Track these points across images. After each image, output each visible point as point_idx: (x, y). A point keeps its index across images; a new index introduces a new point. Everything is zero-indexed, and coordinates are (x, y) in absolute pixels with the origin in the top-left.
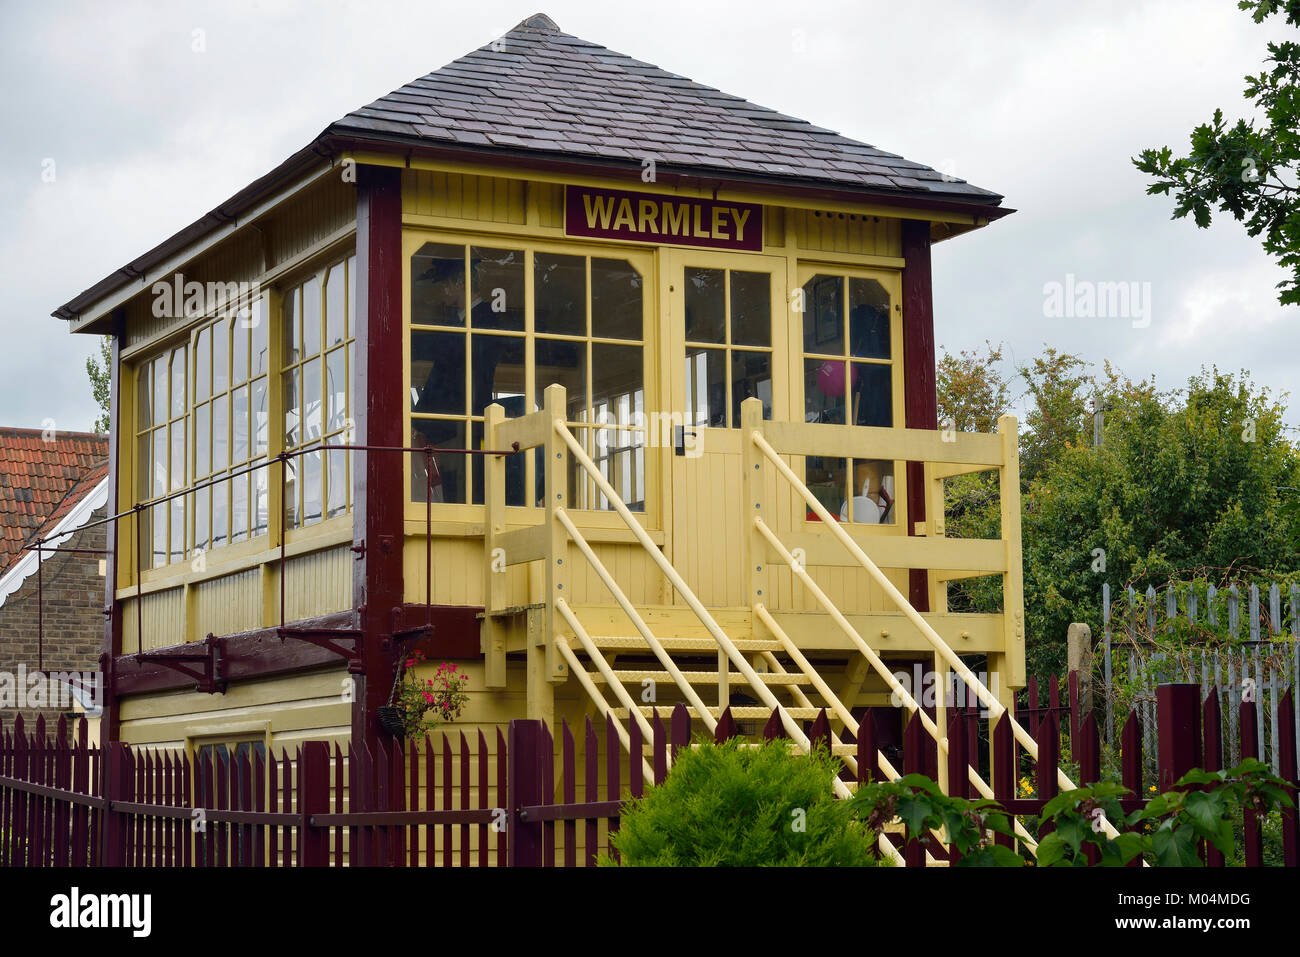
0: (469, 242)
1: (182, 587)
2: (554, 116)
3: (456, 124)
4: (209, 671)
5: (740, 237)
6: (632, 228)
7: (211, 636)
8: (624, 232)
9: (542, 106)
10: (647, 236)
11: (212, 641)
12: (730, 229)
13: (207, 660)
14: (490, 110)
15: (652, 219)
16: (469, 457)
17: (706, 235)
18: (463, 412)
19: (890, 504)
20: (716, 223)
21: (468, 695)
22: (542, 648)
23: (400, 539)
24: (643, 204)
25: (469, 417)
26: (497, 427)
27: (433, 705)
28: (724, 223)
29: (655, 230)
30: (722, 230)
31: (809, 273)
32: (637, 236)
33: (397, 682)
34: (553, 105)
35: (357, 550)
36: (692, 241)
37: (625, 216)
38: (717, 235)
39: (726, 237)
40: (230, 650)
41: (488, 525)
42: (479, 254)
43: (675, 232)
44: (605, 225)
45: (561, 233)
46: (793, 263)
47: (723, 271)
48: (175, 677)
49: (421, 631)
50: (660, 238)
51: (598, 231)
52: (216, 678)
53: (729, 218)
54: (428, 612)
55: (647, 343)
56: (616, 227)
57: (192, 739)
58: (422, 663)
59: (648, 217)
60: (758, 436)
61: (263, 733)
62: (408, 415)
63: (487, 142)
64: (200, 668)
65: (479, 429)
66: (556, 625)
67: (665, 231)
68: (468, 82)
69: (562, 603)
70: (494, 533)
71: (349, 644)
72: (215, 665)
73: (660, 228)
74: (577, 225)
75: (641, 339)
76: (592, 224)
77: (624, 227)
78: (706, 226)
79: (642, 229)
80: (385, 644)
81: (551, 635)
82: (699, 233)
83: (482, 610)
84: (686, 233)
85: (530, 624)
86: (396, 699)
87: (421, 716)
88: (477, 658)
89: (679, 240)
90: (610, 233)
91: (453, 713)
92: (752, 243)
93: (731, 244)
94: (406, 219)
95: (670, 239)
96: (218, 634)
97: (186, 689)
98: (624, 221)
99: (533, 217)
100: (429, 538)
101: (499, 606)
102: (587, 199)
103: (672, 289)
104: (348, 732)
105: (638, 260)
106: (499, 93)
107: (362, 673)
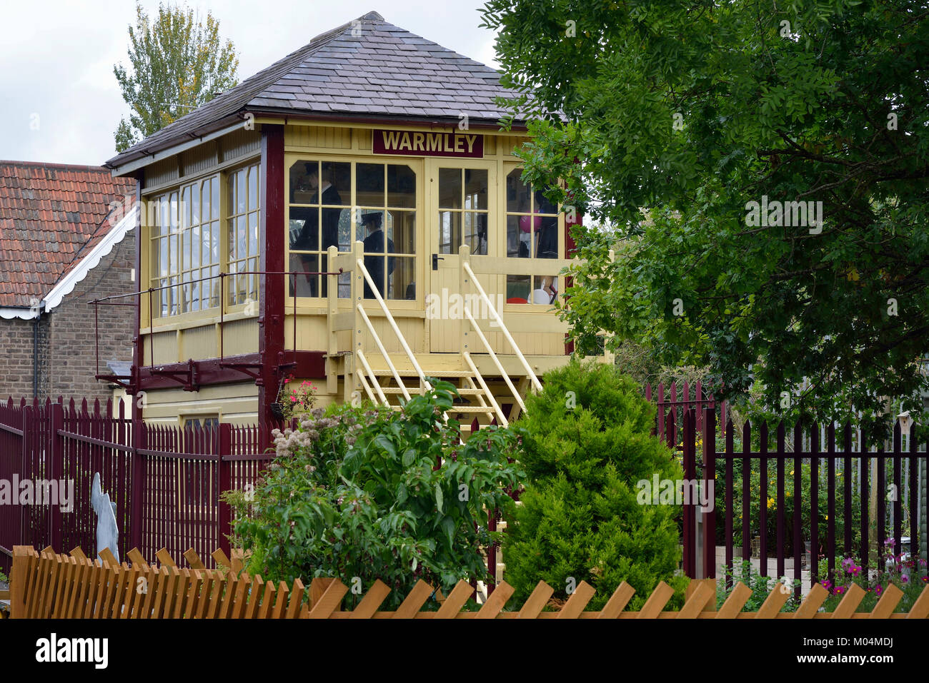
0: (320, 159)
1: (176, 331)
2: (369, 87)
3: (312, 98)
4: (190, 381)
5: (470, 150)
6: (410, 148)
7: (191, 361)
8: (405, 151)
9: (364, 81)
10: (419, 152)
11: (191, 363)
12: (465, 146)
13: (189, 374)
14: (333, 87)
15: (421, 143)
16: (320, 276)
17: (451, 150)
18: (317, 249)
19: (556, 293)
20: (457, 143)
21: (317, 397)
22: (351, 375)
23: (283, 316)
24: (415, 136)
25: (320, 252)
26: (333, 258)
27: (298, 402)
28: (462, 143)
29: (422, 149)
30: (460, 147)
31: (510, 168)
32: (413, 152)
33: (280, 391)
34: (370, 80)
35: (260, 323)
36: (443, 154)
37: (406, 142)
38: (457, 150)
39: (463, 151)
40: (201, 368)
41: (329, 308)
42: (325, 165)
43: (434, 149)
44: (395, 147)
45: (371, 153)
46: (501, 163)
47: (461, 170)
48: (171, 382)
49: (291, 366)
50: (425, 153)
51: (391, 151)
52: (193, 383)
53: (464, 140)
54: (295, 355)
55: (418, 210)
56: (401, 148)
57: (182, 416)
58: (293, 381)
59: (419, 142)
60: (467, 265)
61: (217, 414)
62: (288, 251)
63: (329, 109)
64: (185, 378)
65: (325, 258)
66: (357, 364)
67: (428, 149)
68: (324, 66)
69: (360, 353)
70: (331, 314)
71: (256, 371)
72: (193, 376)
73: (425, 147)
74: (379, 148)
75: (415, 207)
76: (387, 147)
77: (405, 148)
78: (452, 145)
79: (415, 149)
80: (275, 371)
81: (355, 369)
82: (447, 149)
83: (326, 353)
84: (440, 150)
85: (346, 362)
86: (279, 399)
87: (292, 409)
88: (322, 378)
89: (436, 153)
90: (398, 152)
91: (309, 407)
92: (478, 153)
93: (466, 154)
94: (286, 149)
95: (431, 153)
96: (195, 359)
97: (178, 388)
98: (405, 145)
99: (355, 143)
100: (295, 316)
101: (333, 352)
102: (385, 134)
103: (432, 181)
104: (257, 415)
105: (413, 165)
106: (341, 73)
107: (263, 386)
